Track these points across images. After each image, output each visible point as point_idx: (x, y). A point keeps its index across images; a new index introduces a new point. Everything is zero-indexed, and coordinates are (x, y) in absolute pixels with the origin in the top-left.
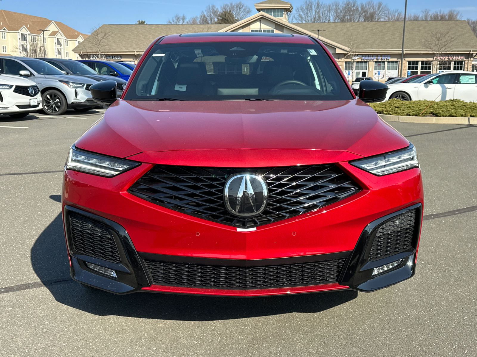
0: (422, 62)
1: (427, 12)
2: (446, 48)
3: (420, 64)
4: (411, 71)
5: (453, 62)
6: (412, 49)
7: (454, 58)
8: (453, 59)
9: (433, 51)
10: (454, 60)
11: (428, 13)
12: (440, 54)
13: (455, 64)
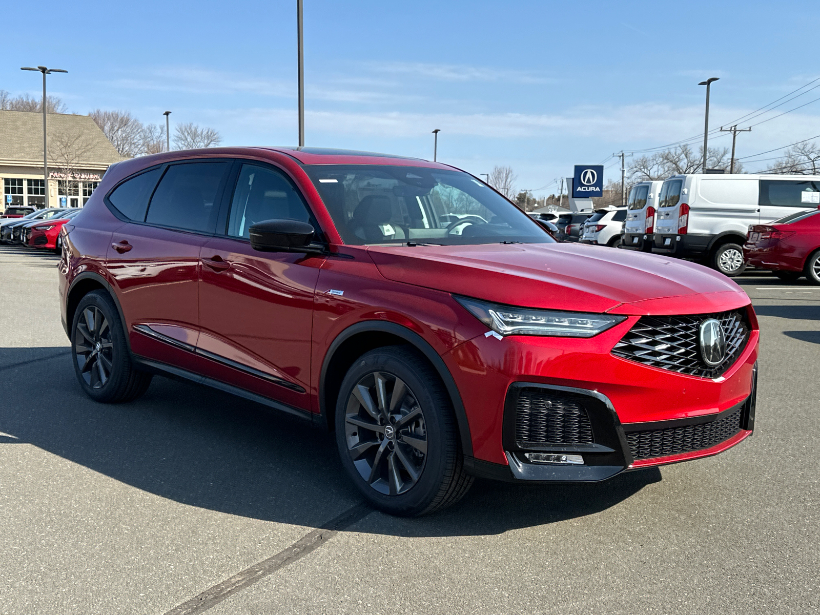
0: (30, 181)
1: (3, 96)
2: (79, 161)
3: (25, 183)
4: (13, 196)
5: (82, 184)
6: (10, 159)
7: (83, 176)
8: (80, 178)
9: (57, 164)
10: (83, 180)
11: (5, 97)
12: (70, 169)
13: (85, 186)
